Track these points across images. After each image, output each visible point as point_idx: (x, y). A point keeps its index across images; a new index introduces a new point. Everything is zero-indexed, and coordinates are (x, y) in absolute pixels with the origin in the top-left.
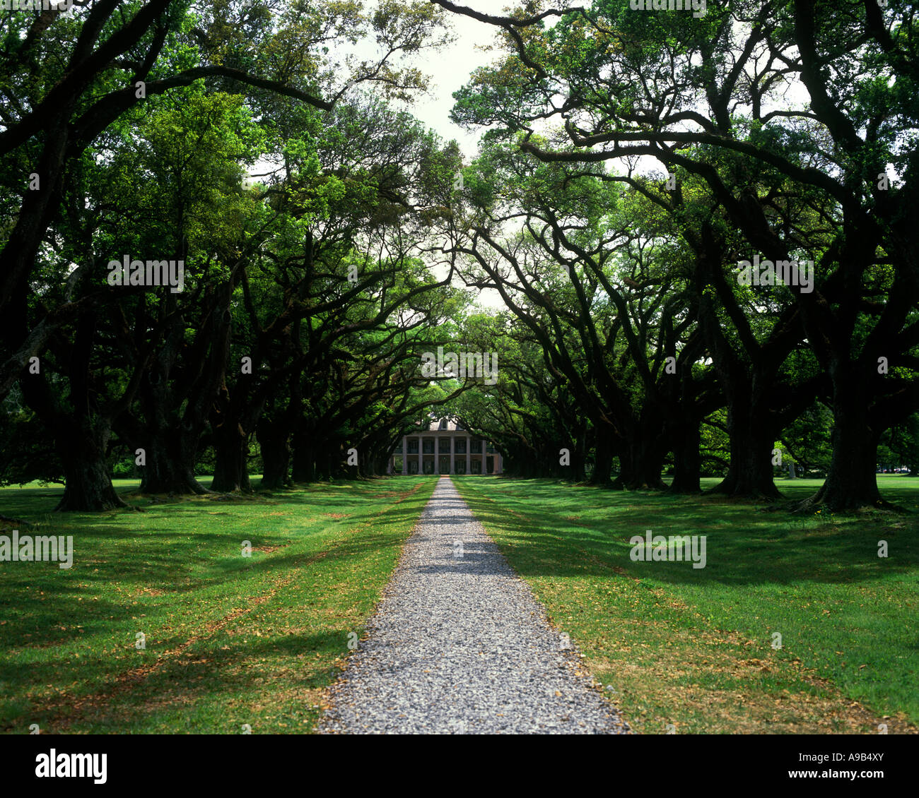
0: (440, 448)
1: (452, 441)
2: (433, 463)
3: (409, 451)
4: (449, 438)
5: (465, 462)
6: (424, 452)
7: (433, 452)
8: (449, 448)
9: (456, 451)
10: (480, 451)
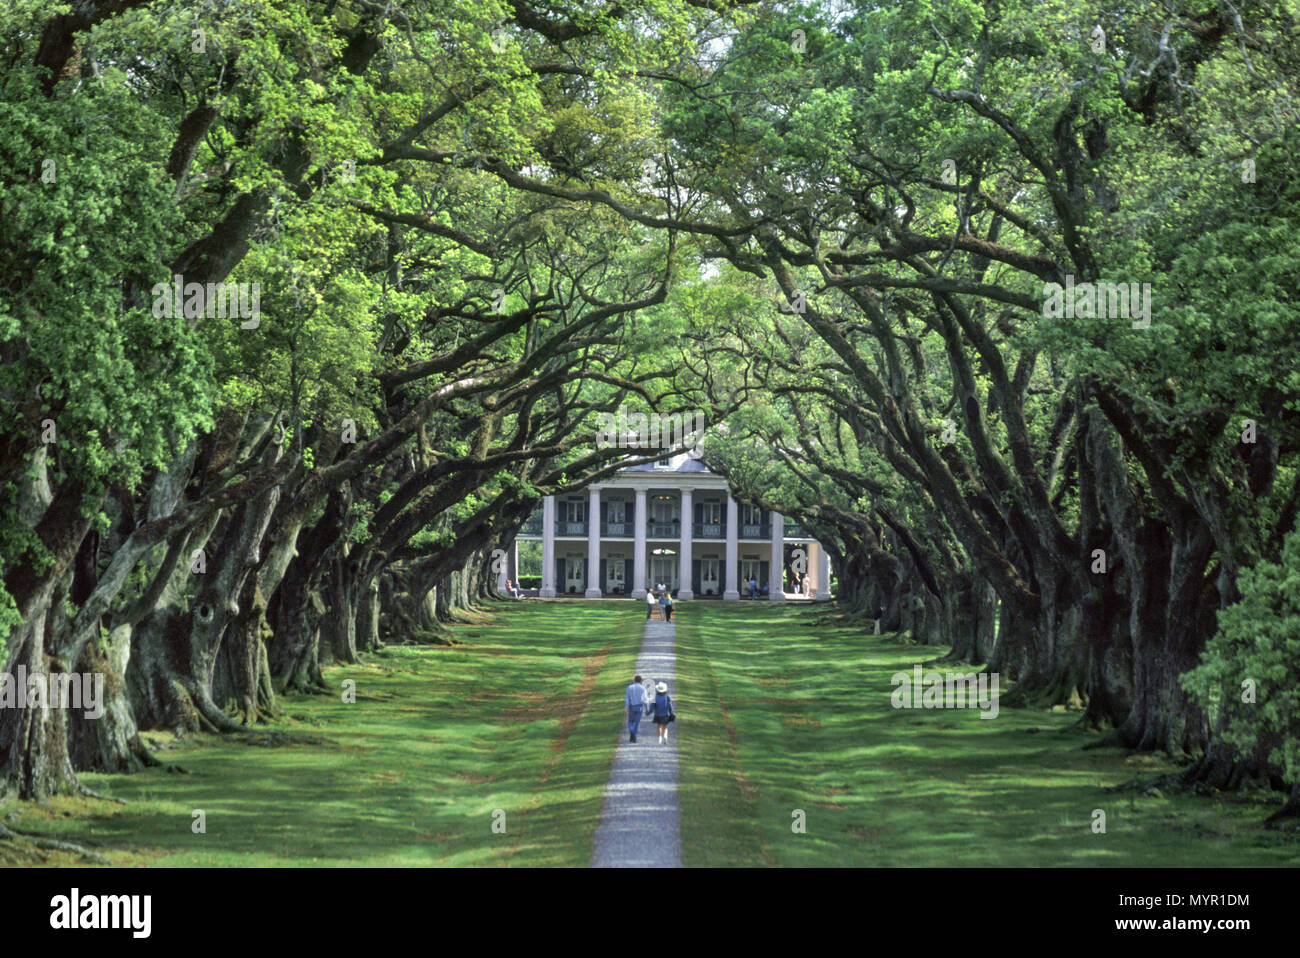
0: (651, 522)
1: (687, 503)
2: (630, 564)
3: (561, 530)
4: (676, 495)
5: (723, 564)
6: (604, 532)
7: (630, 531)
8: (677, 522)
9: (697, 532)
10: (766, 533)
